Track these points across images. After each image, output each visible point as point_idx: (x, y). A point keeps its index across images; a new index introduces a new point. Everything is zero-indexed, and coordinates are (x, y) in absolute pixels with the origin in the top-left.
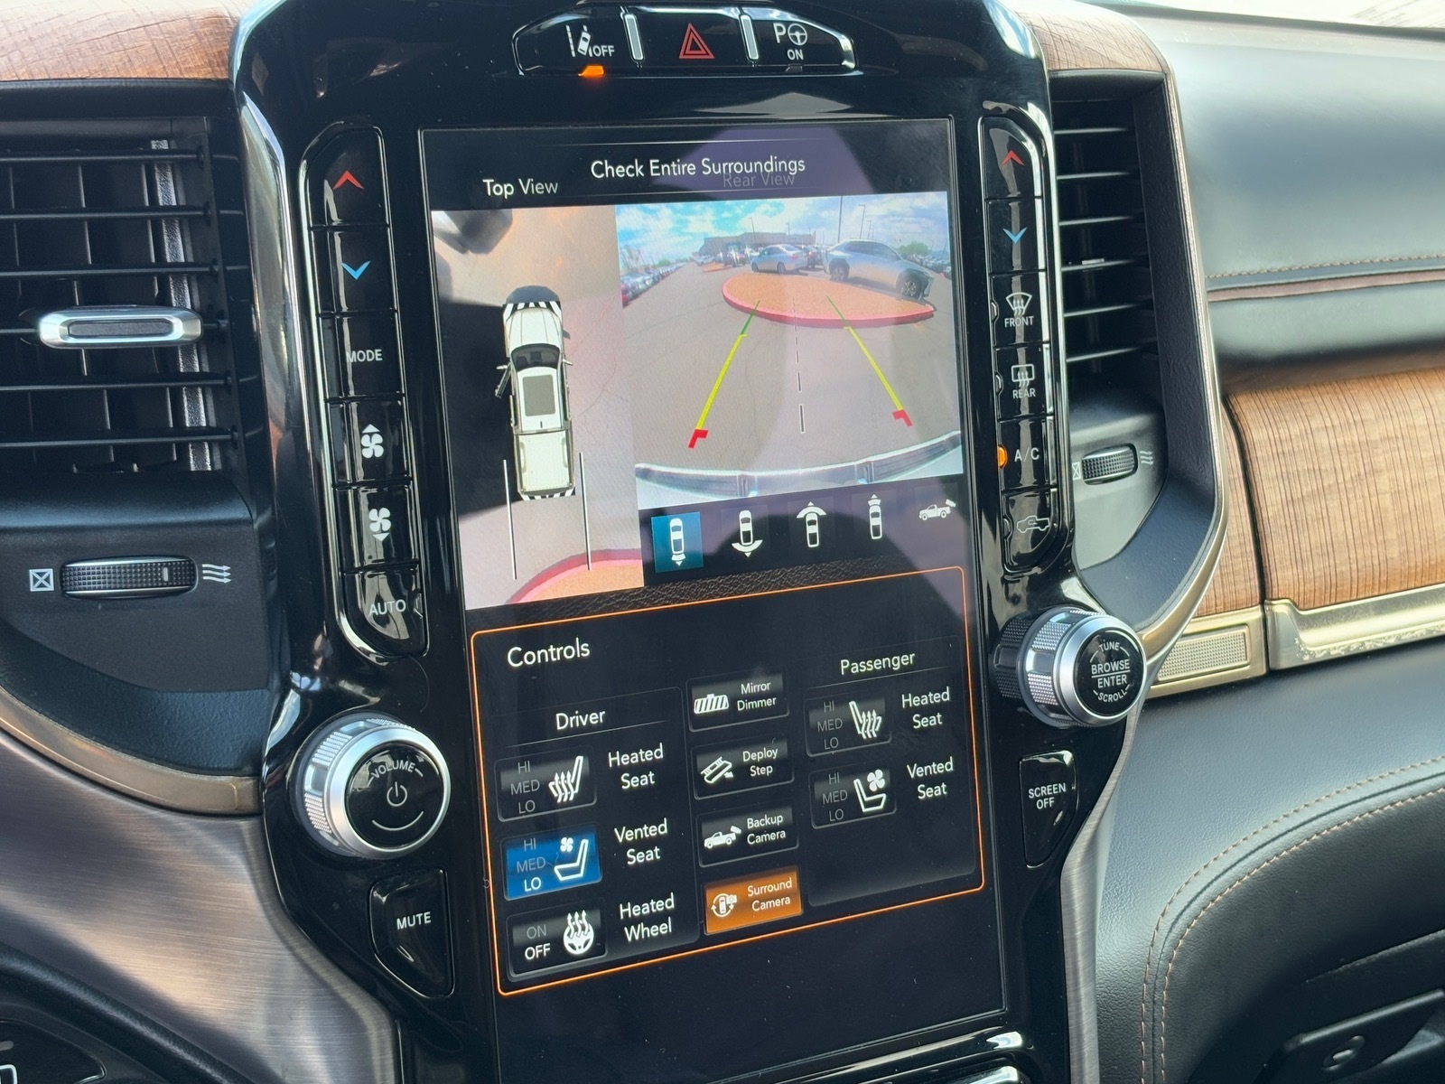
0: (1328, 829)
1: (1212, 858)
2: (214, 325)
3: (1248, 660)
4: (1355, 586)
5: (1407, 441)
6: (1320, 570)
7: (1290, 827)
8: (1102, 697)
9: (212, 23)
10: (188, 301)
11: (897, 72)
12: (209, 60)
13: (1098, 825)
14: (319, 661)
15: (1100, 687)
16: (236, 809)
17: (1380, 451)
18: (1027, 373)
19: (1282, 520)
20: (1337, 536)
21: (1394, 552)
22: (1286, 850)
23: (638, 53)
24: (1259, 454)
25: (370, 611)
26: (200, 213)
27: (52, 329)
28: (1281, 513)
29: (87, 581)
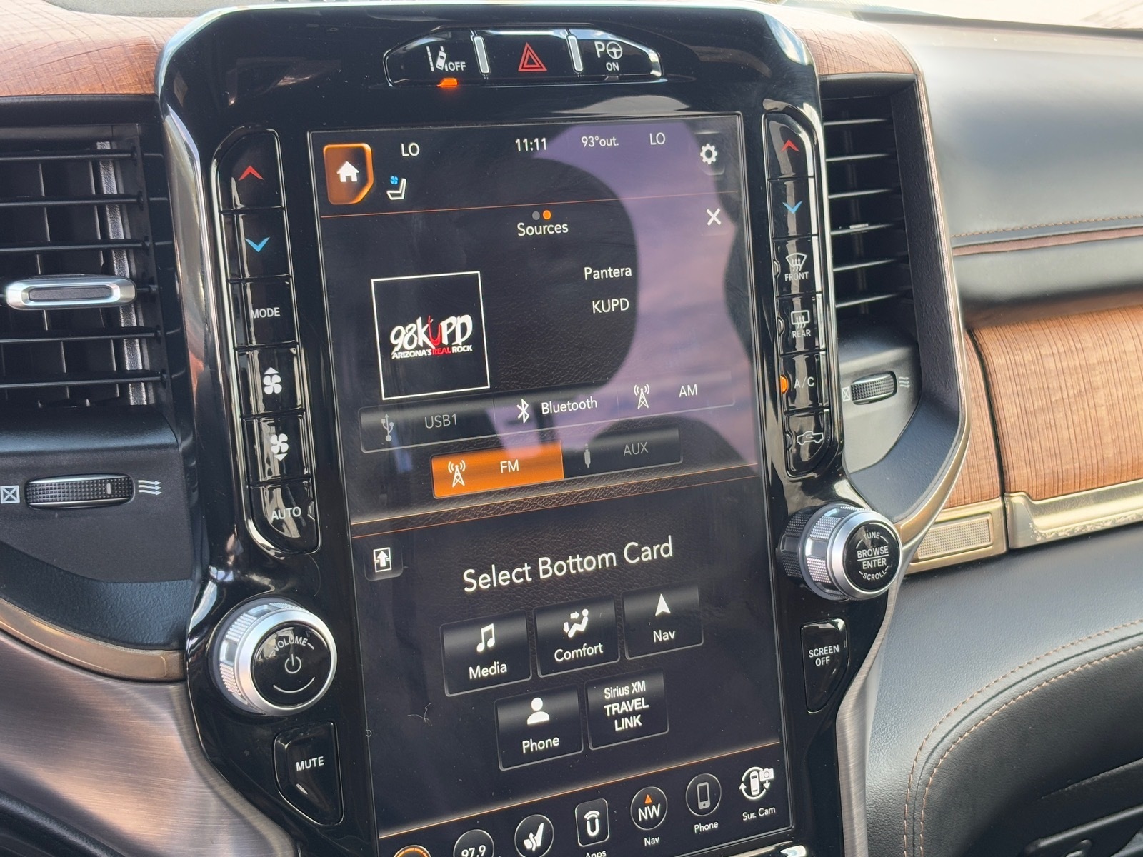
0: (1056, 677)
1: (961, 702)
2: (146, 289)
3: (991, 542)
4: (1078, 481)
5: (1119, 364)
6: (1049, 468)
7: (1025, 677)
8: (866, 576)
9: (142, 49)
10: (127, 269)
11: (694, 79)
12: (139, 79)
13: (866, 677)
14: (232, 558)
15: (864, 568)
16: (166, 676)
17: (1097, 372)
18: (803, 317)
19: (1018, 429)
20: (1063, 441)
21: (1109, 453)
22: (1022, 695)
23: (485, 67)
24: (999, 376)
25: (272, 516)
26: (134, 200)
27: (16, 294)
28: (1017, 423)
29: (46, 495)
